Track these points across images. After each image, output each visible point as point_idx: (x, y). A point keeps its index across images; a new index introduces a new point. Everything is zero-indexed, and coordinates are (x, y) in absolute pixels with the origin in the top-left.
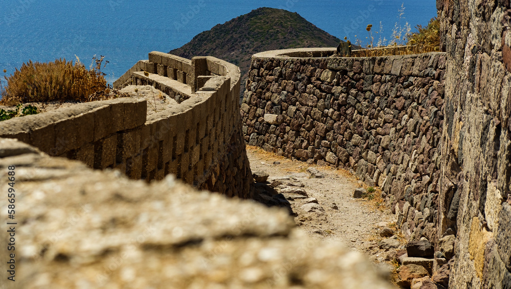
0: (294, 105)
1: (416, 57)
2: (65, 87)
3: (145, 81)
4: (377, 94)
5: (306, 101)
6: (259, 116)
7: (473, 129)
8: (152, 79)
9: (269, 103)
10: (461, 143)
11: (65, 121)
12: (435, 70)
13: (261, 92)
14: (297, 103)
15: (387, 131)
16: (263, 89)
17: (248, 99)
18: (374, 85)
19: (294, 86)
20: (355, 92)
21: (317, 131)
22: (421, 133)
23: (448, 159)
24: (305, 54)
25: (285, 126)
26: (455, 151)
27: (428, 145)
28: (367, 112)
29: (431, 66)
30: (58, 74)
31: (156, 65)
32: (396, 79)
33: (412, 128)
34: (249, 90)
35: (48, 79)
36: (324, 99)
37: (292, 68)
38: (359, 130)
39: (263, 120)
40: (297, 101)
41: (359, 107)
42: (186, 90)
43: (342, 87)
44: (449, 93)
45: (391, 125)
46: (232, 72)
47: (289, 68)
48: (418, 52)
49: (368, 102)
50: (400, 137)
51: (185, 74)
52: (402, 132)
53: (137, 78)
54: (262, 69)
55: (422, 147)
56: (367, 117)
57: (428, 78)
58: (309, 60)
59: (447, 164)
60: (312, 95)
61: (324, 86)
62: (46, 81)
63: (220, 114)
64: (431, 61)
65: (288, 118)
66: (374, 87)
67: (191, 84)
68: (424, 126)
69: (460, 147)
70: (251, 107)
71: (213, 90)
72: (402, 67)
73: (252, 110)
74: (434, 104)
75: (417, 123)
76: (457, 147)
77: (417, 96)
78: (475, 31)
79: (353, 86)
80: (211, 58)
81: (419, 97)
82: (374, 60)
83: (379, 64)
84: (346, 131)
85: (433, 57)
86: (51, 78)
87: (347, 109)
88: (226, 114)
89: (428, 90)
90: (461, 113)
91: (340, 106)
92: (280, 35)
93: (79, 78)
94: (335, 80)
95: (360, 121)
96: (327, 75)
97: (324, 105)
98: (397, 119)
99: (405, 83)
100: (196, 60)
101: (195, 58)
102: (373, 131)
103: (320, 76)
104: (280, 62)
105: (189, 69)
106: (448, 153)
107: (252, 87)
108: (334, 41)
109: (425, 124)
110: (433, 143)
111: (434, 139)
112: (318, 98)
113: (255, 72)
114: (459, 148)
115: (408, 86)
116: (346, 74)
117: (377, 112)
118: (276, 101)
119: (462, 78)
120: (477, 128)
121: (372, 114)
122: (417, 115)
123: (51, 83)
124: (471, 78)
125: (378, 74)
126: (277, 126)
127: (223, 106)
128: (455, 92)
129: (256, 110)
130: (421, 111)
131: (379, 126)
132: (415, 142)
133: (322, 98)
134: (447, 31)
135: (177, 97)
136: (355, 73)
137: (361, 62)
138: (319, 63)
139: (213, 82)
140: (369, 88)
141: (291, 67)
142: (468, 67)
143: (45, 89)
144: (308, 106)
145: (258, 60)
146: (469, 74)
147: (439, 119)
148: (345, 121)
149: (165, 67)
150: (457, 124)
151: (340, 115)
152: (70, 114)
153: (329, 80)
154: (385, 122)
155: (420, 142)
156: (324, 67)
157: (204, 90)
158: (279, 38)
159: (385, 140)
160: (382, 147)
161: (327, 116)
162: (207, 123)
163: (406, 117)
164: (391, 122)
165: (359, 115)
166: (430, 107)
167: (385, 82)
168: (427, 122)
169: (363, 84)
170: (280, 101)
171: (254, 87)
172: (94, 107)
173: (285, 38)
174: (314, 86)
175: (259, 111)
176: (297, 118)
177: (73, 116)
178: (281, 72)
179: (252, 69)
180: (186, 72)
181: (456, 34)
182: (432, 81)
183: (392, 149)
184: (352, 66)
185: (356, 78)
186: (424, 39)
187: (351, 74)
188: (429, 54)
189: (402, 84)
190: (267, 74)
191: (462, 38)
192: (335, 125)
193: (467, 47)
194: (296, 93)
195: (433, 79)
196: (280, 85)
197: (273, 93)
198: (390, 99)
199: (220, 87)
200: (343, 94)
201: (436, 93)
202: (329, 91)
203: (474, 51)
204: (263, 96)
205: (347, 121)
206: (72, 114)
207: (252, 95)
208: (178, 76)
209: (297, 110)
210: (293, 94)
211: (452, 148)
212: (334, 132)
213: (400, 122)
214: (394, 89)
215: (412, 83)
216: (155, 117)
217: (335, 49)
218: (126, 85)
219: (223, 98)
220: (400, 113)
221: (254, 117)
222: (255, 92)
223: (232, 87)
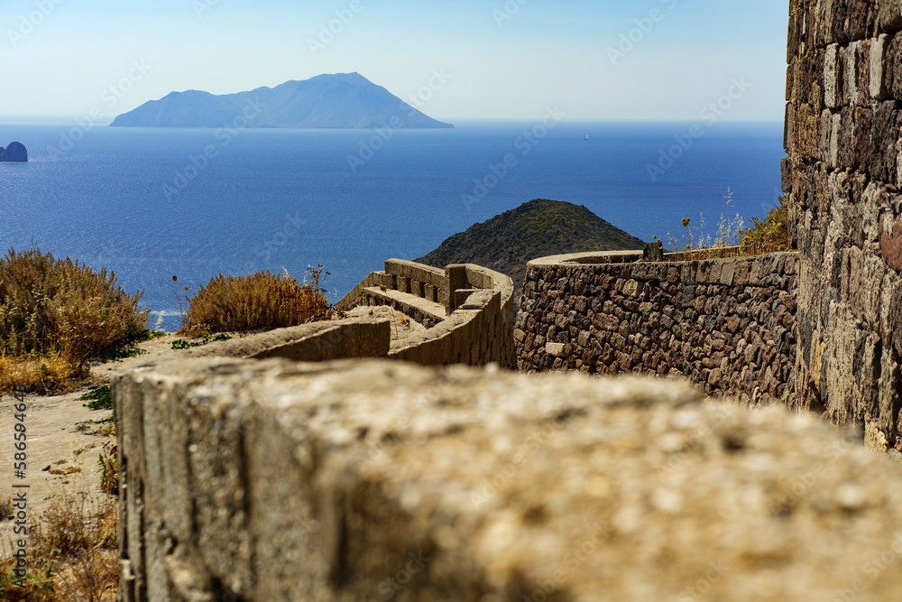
0: (587, 329)
1: (753, 260)
2: (270, 310)
3: (381, 300)
4: (702, 312)
5: (603, 323)
6: (539, 346)
7: (841, 351)
8: (391, 297)
9: (552, 327)
10: (824, 371)
11: (282, 347)
12: (781, 276)
13: (540, 313)
14: (592, 326)
15: (717, 362)
16: (543, 309)
17: (522, 323)
18: (697, 299)
19: (587, 304)
20: (671, 310)
21: (619, 364)
22: (764, 363)
23: (806, 396)
24: (600, 260)
25: (575, 359)
26: (816, 383)
27: (774, 379)
28: (689, 336)
29: (775, 272)
30: (259, 292)
31: (394, 277)
32: (726, 290)
33: (751, 357)
34: (524, 310)
35: (247, 299)
36: (629, 320)
37: (583, 279)
38: (678, 361)
39: (545, 352)
40: (591, 323)
41: (677, 330)
42: (438, 310)
43: (653, 303)
44: (803, 305)
45: (722, 353)
46: (502, 284)
47: (579, 278)
48: (755, 253)
49: (690, 323)
50: (735, 370)
51: (435, 289)
52: (737, 364)
53: (369, 296)
54: (542, 281)
55: (766, 383)
56: (688, 344)
57: (771, 287)
58: (606, 267)
59: (804, 403)
60: (611, 315)
61: (627, 303)
62: (244, 302)
63: (488, 341)
64: (775, 264)
65: (580, 348)
66: (697, 302)
67: (444, 303)
68: (767, 354)
69: (823, 377)
70: (527, 333)
71: (477, 307)
72: (735, 274)
73: (529, 338)
74: (780, 322)
75: (759, 349)
76: (819, 377)
77: (757, 313)
78: (838, 218)
79: (668, 302)
80: (472, 267)
81: (759, 314)
82: (695, 265)
83: (703, 271)
84: (659, 363)
85: (777, 259)
86: (251, 298)
87: (661, 333)
88: (495, 341)
89: (771, 304)
90: (822, 330)
91: (650, 329)
92: (561, 236)
93: (289, 297)
94: (643, 294)
95: (679, 349)
96: (631, 287)
97: (629, 328)
98: (730, 345)
99: (739, 295)
100: (451, 269)
101: (449, 266)
102: (698, 363)
103: (622, 288)
104: (566, 270)
105: (442, 282)
106: (805, 387)
107: (528, 306)
108: (637, 243)
109: (770, 351)
110: (782, 376)
111: (782, 371)
112: (620, 319)
113: (532, 284)
114: (821, 380)
115: (744, 300)
116: (658, 286)
117: (701, 336)
118: (562, 325)
119: (822, 283)
120: (847, 349)
121: (695, 340)
122: (758, 338)
123: (250, 304)
124: (836, 281)
125: (702, 284)
126: (564, 358)
127: (492, 330)
128: (812, 303)
129: (534, 338)
130: (764, 333)
131: (705, 356)
132: (756, 375)
133: (625, 319)
134: (797, 221)
135: (426, 321)
136: (670, 284)
137: (678, 267)
138: (621, 270)
139: (477, 297)
140: (690, 303)
141: (581, 277)
142: (830, 268)
143: (242, 312)
144: (606, 330)
145: (536, 268)
146: (832, 277)
147: (789, 343)
148: (657, 350)
149: (408, 281)
150: (818, 345)
151: (651, 342)
152: (288, 338)
153: (634, 294)
154: (714, 350)
155: (763, 375)
156: (627, 276)
157: (465, 308)
158: (560, 242)
159: (714, 375)
160: (711, 385)
161: (633, 343)
162: (470, 354)
163: (742, 342)
164: (722, 349)
165: (677, 341)
166: (776, 328)
167: (712, 294)
168: (772, 347)
169: (681, 298)
170: (568, 325)
171: (531, 307)
172: (320, 329)
173: (568, 241)
174: (614, 303)
175: (539, 339)
176: (591, 348)
177: (292, 341)
178: (568, 285)
179: (527, 281)
180: (437, 286)
181: (812, 223)
182: (777, 291)
183: (725, 387)
184: (665, 274)
185: (672, 290)
186: (763, 235)
187: (665, 285)
188: (772, 254)
189: (736, 296)
190: (548, 288)
191: (819, 229)
192: (645, 355)
193: (827, 241)
194: (590, 313)
195: (778, 289)
196: (567, 302)
197: (557, 313)
198: (719, 318)
199: (487, 304)
200: (654, 313)
201: (782, 308)
202: (634, 309)
203: (839, 245)
204: (543, 319)
205: (661, 349)
206: (291, 338)
207: (529, 316)
208: (426, 292)
209: (591, 336)
210: (585, 313)
211: (811, 380)
212: (643, 366)
213: (735, 350)
214: (725, 304)
215: (749, 295)
216: (401, 344)
217: (641, 252)
218: (354, 306)
219: (491, 319)
220: (734, 336)
221: (532, 347)
222: (532, 313)
223: (502, 305)
